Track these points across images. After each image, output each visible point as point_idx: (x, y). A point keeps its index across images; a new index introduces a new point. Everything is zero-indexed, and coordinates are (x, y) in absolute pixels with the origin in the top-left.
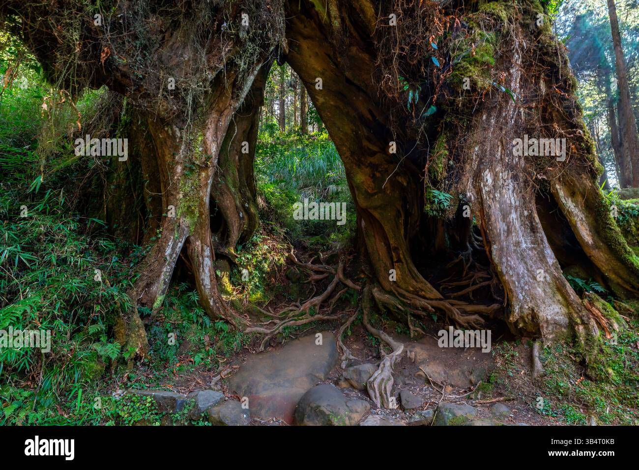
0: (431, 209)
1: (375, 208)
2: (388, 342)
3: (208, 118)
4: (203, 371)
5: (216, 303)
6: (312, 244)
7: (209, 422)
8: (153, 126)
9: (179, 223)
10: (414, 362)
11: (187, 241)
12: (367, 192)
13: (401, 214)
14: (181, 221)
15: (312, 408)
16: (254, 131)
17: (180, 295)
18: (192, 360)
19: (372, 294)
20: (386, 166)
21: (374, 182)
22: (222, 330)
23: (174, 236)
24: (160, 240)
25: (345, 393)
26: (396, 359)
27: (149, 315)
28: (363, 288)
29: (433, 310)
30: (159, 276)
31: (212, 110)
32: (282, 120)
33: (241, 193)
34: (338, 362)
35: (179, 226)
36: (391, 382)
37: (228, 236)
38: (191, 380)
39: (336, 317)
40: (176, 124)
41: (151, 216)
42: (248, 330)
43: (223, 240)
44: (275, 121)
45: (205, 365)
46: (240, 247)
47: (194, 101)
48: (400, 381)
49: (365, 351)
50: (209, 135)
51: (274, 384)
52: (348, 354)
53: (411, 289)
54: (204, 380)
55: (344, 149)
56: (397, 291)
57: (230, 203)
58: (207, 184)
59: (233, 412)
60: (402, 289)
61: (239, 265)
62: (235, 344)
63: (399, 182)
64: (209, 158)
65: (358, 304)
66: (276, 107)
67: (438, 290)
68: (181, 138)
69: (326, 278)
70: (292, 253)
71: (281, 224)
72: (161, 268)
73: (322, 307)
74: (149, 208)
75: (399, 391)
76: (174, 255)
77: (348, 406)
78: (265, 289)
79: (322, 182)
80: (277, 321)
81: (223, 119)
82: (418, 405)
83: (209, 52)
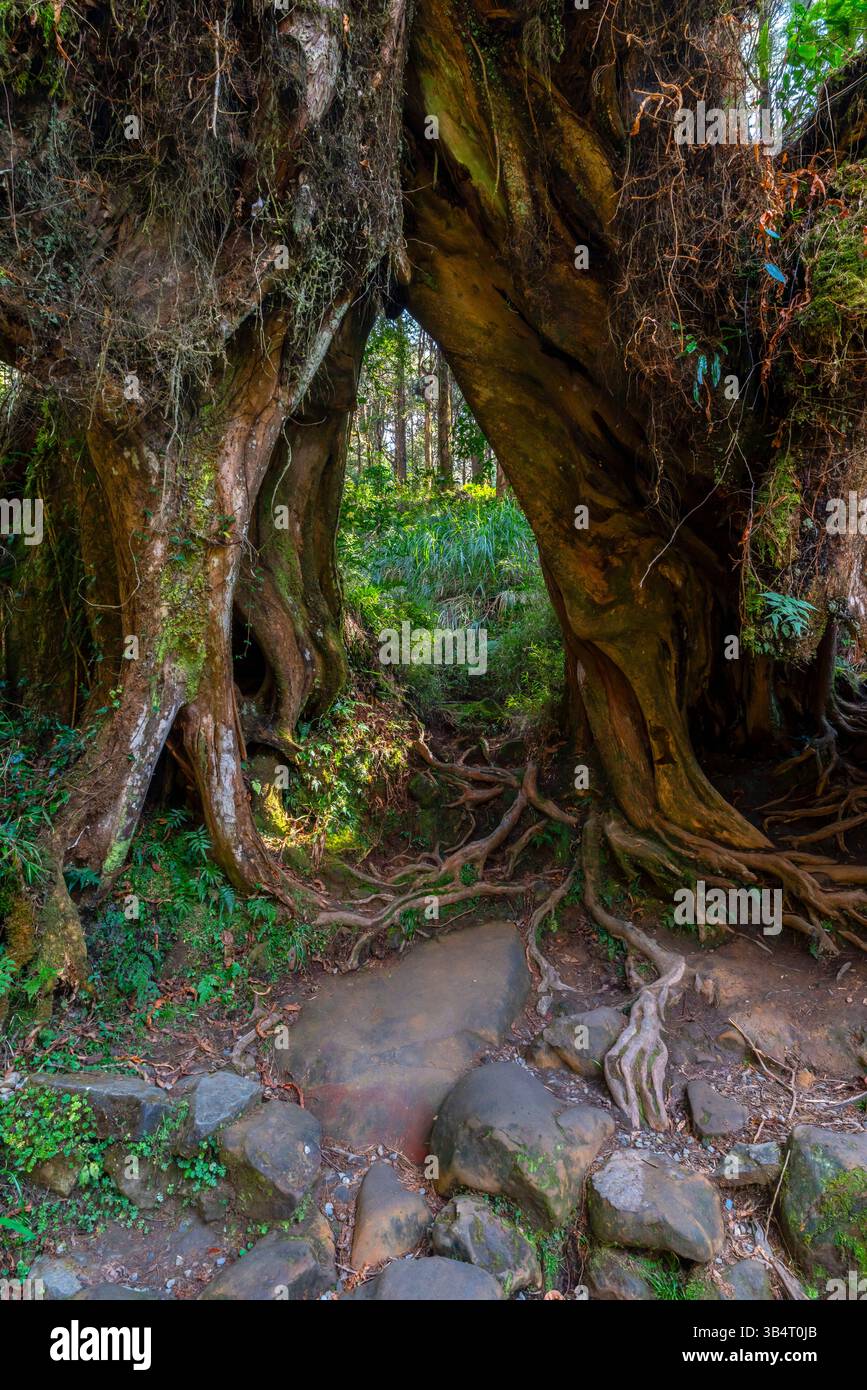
0: (758, 638)
1: (612, 639)
2: (645, 949)
3: (226, 431)
4: (217, 1018)
5: (249, 857)
6: (465, 719)
7: (219, 1164)
8: (97, 449)
9: (162, 675)
10: (713, 1004)
11: (182, 716)
12: (592, 602)
13: (669, 652)
14: (166, 669)
15: (471, 1130)
16: (336, 468)
17: (168, 839)
18: (193, 990)
19: (604, 835)
20: (634, 543)
21: (606, 578)
22: (263, 919)
23: (149, 704)
24: (116, 714)
25: (551, 1085)
26: (670, 996)
27: (93, 887)
28: (582, 821)
29: (753, 875)
30: (117, 797)
31: (235, 411)
32: (401, 460)
33: (307, 606)
34: (530, 999)
35: (162, 681)
36: (662, 1060)
37: (279, 703)
38: (187, 1045)
39: (521, 888)
40: (150, 444)
41: (100, 658)
42: (322, 918)
43: (268, 711)
44: (386, 464)
45: (222, 1005)
46: (305, 728)
47: (185, 383)
48: (682, 1055)
49: (592, 970)
50: (229, 469)
51: (380, 1056)
52: (552, 981)
53: (697, 825)
54: (218, 1042)
55: (539, 504)
56: (662, 828)
57: (282, 629)
58: (223, 584)
59: (278, 1138)
60: (676, 824)
61: (303, 768)
62: (293, 954)
63: (663, 578)
64: (227, 523)
65: (572, 857)
66: (388, 437)
67: (760, 828)
68: (161, 474)
69: (498, 796)
70: (421, 739)
71: (396, 676)
72: (122, 778)
73: (490, 862)
74: (99, 640)
75: (684, 1083)
76: (151, 749)
77: (559, 1127)
78: (361, 822)
79: (485, 585)
80: (389, 897)
81: (259, 433)
82: (734, 1125)
83: (224, 269)
